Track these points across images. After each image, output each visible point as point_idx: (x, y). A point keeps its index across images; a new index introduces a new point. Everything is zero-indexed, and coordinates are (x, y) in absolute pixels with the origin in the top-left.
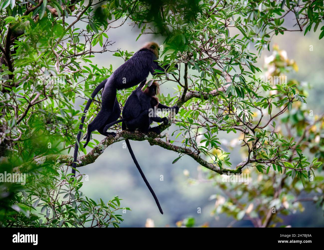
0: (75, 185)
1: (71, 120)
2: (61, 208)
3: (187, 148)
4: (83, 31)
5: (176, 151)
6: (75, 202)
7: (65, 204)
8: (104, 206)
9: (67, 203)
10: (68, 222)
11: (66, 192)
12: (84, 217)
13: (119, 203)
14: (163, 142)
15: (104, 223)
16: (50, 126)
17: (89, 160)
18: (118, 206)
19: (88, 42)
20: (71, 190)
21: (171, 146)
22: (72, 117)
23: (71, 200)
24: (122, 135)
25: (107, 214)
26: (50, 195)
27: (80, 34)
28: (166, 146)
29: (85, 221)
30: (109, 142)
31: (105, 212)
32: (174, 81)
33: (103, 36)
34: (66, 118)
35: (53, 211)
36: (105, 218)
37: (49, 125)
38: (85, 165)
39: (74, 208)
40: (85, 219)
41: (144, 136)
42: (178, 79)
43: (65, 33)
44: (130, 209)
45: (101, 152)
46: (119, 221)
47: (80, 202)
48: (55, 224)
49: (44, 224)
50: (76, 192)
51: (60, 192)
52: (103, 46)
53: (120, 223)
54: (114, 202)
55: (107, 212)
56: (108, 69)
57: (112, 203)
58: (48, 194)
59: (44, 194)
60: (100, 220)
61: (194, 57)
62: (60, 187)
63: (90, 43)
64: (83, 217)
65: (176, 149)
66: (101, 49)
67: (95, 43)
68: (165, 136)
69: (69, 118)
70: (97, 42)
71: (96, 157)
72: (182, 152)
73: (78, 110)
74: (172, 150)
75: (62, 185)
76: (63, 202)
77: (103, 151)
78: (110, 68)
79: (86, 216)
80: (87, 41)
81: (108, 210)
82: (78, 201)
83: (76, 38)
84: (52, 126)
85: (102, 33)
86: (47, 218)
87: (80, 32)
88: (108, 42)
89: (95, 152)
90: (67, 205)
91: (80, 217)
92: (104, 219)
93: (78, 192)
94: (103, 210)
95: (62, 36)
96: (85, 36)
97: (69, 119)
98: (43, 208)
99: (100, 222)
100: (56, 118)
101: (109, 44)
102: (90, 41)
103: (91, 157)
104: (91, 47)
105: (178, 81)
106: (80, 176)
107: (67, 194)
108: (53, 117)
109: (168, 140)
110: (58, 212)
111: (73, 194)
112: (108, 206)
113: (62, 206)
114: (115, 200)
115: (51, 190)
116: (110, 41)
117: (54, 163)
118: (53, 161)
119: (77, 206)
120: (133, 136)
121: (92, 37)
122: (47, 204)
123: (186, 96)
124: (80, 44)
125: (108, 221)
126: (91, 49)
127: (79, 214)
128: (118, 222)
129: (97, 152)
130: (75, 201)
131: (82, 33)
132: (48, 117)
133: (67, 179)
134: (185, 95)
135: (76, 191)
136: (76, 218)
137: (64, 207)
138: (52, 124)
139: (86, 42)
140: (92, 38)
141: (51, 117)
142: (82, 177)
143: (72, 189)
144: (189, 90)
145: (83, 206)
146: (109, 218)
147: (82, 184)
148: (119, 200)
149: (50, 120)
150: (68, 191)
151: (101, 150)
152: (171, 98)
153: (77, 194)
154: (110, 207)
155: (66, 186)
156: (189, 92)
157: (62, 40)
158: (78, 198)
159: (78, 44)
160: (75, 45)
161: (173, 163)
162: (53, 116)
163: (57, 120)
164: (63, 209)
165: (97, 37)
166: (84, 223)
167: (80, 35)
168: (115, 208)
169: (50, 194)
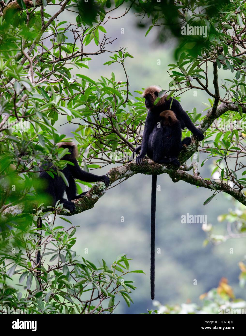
0: (65, 243)
1: (54, 148)
2: (48, 276)
3: (223, 182)
4: (70, 25)
5: (209, 188)
6: (66, 266)
7: (53, 270)
8: (107, 269)
9: (56, 267)
10: (58, 294)
11: (54, 253)
12: (80, 286)
13: (127, 265)
14: (189, 175)
15: (108, 293)
16: (25, 159)
17: (86, 205)
18: (127, 269)
19: (78, 40)
20: (60, 250)
21: (201, 180)
22: (55, 144)
23: (60, 263)
24: (130, 167)
25: (112, 281)
26: (32, 258)
27: (66, 29)
28: (194, 180)
29: (81, 291)
30: (113, 178)
31: (109, 279)
32: (200, 88)
33: (99, 31)
34: (46, 146)
35: (36, 280)
36: (109, 286)
37: (24, 157)
38: (81, 212)
39: (65, 274)
40: (82, 288)
41: (161, 168)
42: (205, 85)
43: (45, 28)
44: (144, 272)
45: (102, 192)
46: (129, 289)
47: (74, 266)
48: (40, 298)
49: (24, 299)
50: (67, 252)
51: (45, 253)
52: (99, 45)
53: (130, 292)
54: (121, 263)
55: (111, 277)
56: (109, 79)
57: (118, 265)
58: (28, 257)
59: (22, 256)
60: (102, 290)
61: (225, 52)
62: (45, 246)
63: (82, 41)
64: (78, 286)
65: (208, 184)
66: (97, 49)
67: (88, 41)
68: (192, 167)
69: (51, 146)
70: (91, 40)
71: (96, 200)
72: (217, 188)
73: (62, 134)
74: (203, 185)
75: (47, 242)
76: (49, 266)
77: (104, 191)
78: (111, 77)
79: (84, 285)
80: (77, 38)
81: (112, 275)
82: (70, 264)
83: (61, 35)
84: (28, 158)
85: (98, 26)
86: (28, 290)
87: (67, 27)
88: (106, 40)
89: (93, 194)
90: (56, 270)
91: (74, 286)
92: (108, 288)
93: (71, 252)
94: (106, 276)
95: (40, 34)
96: (73, 31)
97: (51, 148)
98: (21, 277)
99: (103, 292)
100: (33, 147)
101: (107, 42)
102: (81, 38)
103: (88, 200)
104: (82, 47)
105: (205, 88)
106: (73, 229)
107: (55, 255)
108: (29, 147)
109: (196, 172)
110: (44, 281)
111: (63, 256)
112: (112, 269)
113: (48, 272)
114: (122, 260)
115: (32, 251)
116: (109, 38)
117: (35, 212)
118: (34, 209)
119: (70, 271)
120: (147, 168)
121: (84, 33)
122: (28, 271)
123: (217, 109)
124: (66, 44)
125: (114, 290)
126: (82, 50)
127: (72, 282)
128: (128, 292)
129: (96, 193)
130: (66, 264)
131: (68, 29)
132: (22, 147)
133: (54, 234)
134: (217, 107)
135: (67, 250)
136: (70, 288)
137: (52, 273)
138: (28, 156)
139: (76, 40)
140: (84, 35)
141: (26, 147)
142: (75, 230)
143: (62, 248)
144: (222, 101)
145: (78, 271)
146: (116, 286)
147: (75, 240)
148: (128, 261)
149: (25, 150)
150: (56, 251)
151: (102, 190)
152: (197, 114)
153: (69, 255)
154: (116, 270)
155: (53, 244)
156: (222, 103)
157: (41, 39)
158: (71, 260)
159: (63, 43)
160: (60, 45)
161: (205, 203)
162: (29, 145)
163: (34, 150)
164: (51, 276)
165: (90, 33)
166: (81, 294)
167: (67, 31)
168: (123, 272)
169: (31, 256)
